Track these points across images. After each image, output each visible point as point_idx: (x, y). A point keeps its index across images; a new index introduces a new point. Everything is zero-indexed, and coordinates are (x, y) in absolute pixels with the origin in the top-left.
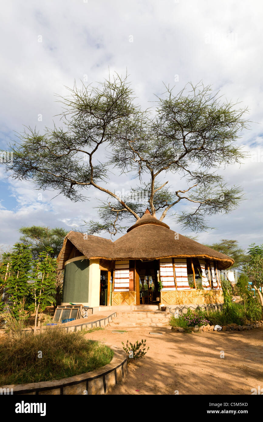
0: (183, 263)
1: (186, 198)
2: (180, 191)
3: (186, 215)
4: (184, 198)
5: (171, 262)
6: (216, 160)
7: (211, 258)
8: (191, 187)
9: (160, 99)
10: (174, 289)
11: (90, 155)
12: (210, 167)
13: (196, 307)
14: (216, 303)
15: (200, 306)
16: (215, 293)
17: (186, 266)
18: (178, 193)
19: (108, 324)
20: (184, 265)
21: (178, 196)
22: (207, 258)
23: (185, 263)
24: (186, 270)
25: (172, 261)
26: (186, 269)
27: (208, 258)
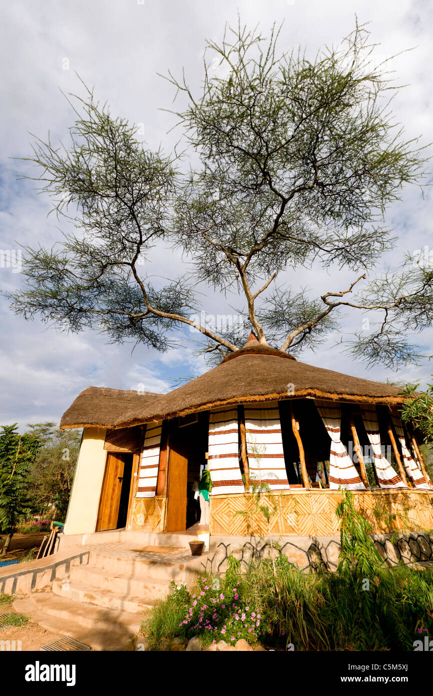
0: (271, 420)
1: (344, 304)
2: (328, 293)
3: (366, 340)
4: (340, 304)
5: (235, 420)
6: (368, 204)
7: (335, 397)
8: (353, 283)
9: (179, 115)
10: (241, 489)
11: (132, 265)
12: (360, 224)
13: (307, 544)
14: (392, 532)
15: (322, 541)
16: (388, 499)
17: (278, 426)
18: (326, 298)
19: (50, 583)
20: (272, 425)
21: (328, 304)
22: (319, 397)
23: (277, 419)
24: (278, 437)
25: (237, 418)
26: (280, 435)
27: (323, 398)
